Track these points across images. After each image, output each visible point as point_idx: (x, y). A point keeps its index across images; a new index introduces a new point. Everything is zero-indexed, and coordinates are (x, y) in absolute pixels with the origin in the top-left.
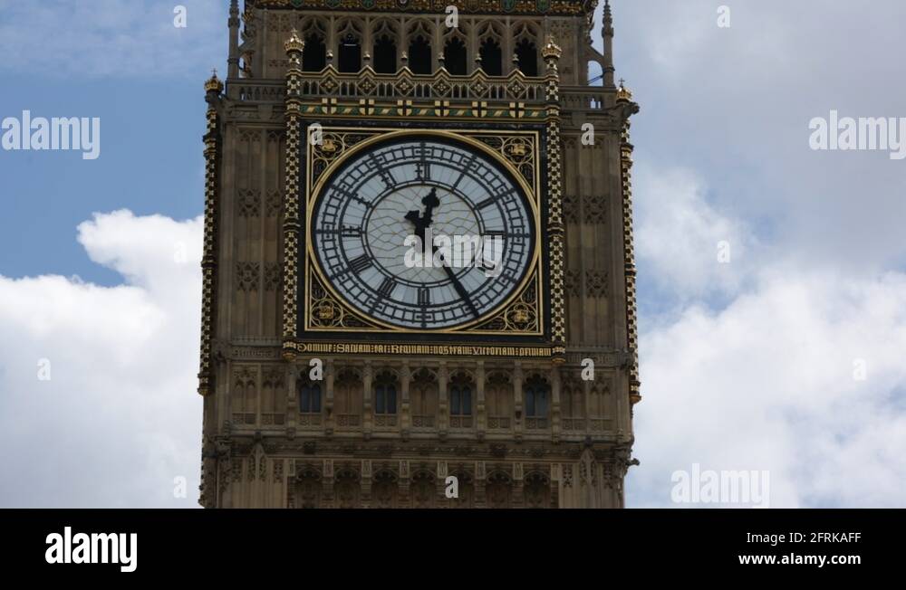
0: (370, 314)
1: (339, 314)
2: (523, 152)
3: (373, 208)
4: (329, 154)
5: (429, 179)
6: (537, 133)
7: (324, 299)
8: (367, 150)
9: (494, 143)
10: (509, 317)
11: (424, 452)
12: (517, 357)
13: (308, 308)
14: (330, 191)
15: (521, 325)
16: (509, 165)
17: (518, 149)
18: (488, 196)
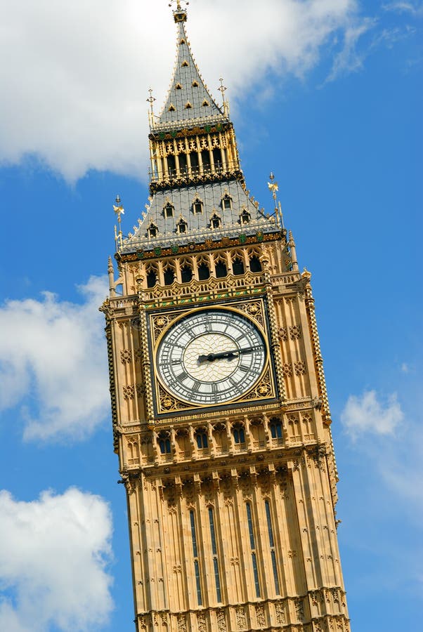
1: (174, 403)
2: (256, 309)
3: (186, 349)
4: (162, 326)
6: (262, 299)
10: (258, 391)
11: (223, 464)
12: (263, 411)
13: (159, 402)
14: (164, 345)
15: (264, 394)
16: (250, 317)
17: (254, 308)
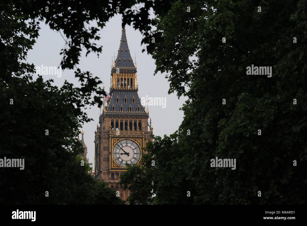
0: (120, 165)
5: (127, 145)
7: (114, 163)
8: (120, 141)
9: (136, 140)
18: (135, 148)
